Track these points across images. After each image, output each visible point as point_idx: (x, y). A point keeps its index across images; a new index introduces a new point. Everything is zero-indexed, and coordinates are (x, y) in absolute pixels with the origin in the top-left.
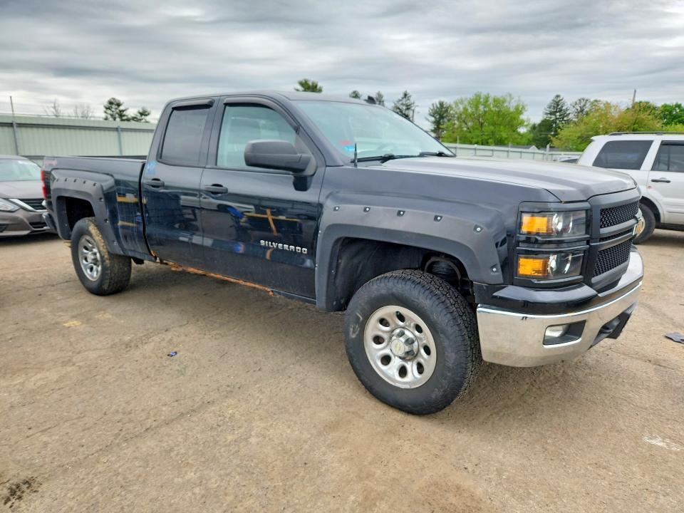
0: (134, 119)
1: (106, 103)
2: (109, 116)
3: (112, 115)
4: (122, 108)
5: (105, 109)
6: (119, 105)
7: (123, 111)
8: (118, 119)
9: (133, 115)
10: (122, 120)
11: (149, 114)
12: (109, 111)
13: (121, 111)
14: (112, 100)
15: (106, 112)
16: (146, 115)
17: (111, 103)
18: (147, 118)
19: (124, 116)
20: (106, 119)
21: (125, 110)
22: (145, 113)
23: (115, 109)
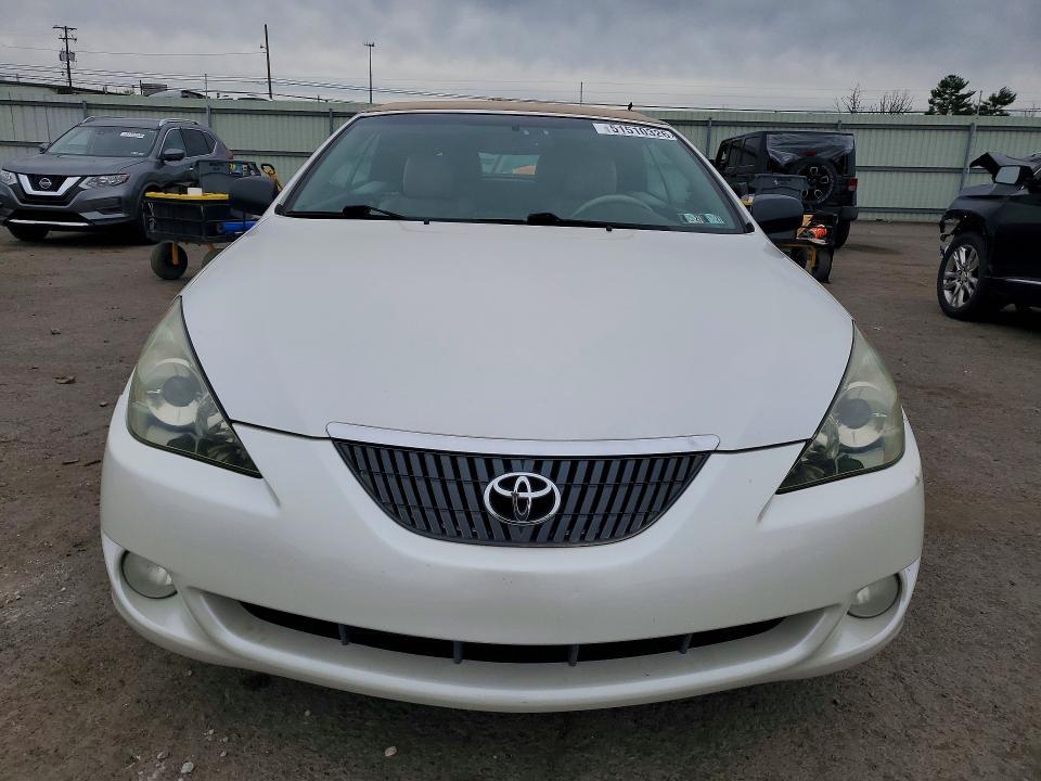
0: (980, 110)
1: (935, 87)
2: (936, 108)
3: (940, 106)
4: (963, 91)
5: (931, 97)
6: (960, 85)
7: (964, 97)
8: (950, 112)
9: (980, 104)
10: (958, 114)
11: (1010, 101)
12: (938, 101)
13: (958, 98)
14: (949, 80)
15: (931, 101)
16: (1005, 103)
17: (944, 84)
18: (1007, 108)
19: (963, 106)
20: (931, 112)
21: (969, 95)
22: (1005, 98)
23: (950, 94)
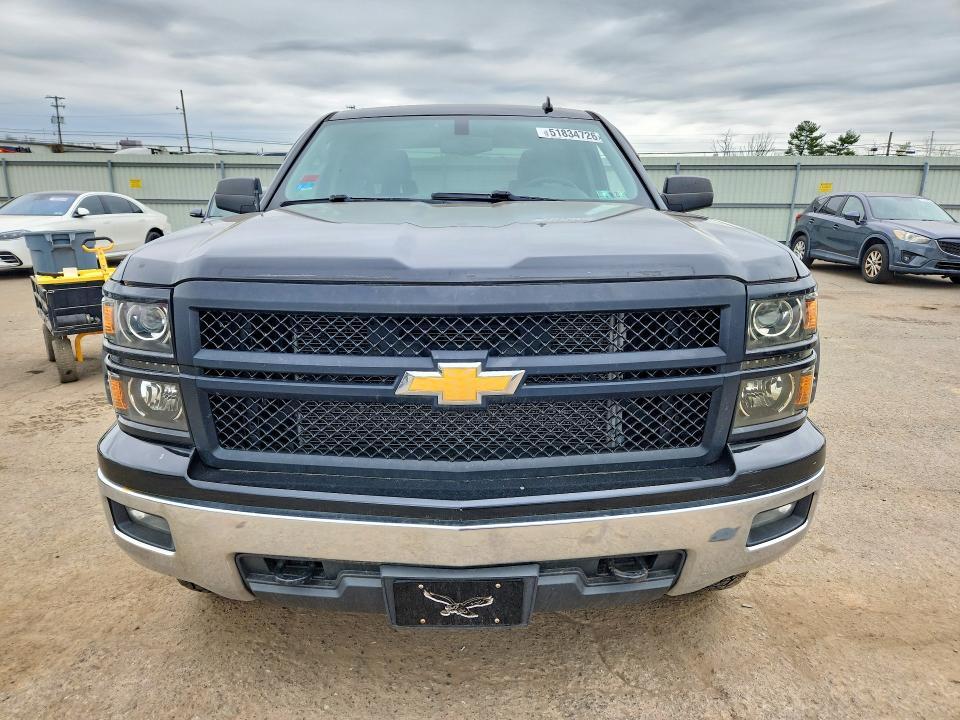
0: (830, 149)
1: (793, 130)
2: (793, 147)
3: (798, 146)
4: (815, 134)
5: (790, 139)
6: (812, 130)
7: (816, 139)
8: (806, 152)
9: (830, 144)
10: (812, 153)
11: (855, 141)
12: (795, 141)
13: (813, 139)
14: (804, 125)
15: (790, 143)
16: (851, 143)
17: (801, 128)
18: (851, 148)
19: (816, 146)
20: (789, 152)
21: (820, 137)
22: (849, 140)
23: (806, 137)
